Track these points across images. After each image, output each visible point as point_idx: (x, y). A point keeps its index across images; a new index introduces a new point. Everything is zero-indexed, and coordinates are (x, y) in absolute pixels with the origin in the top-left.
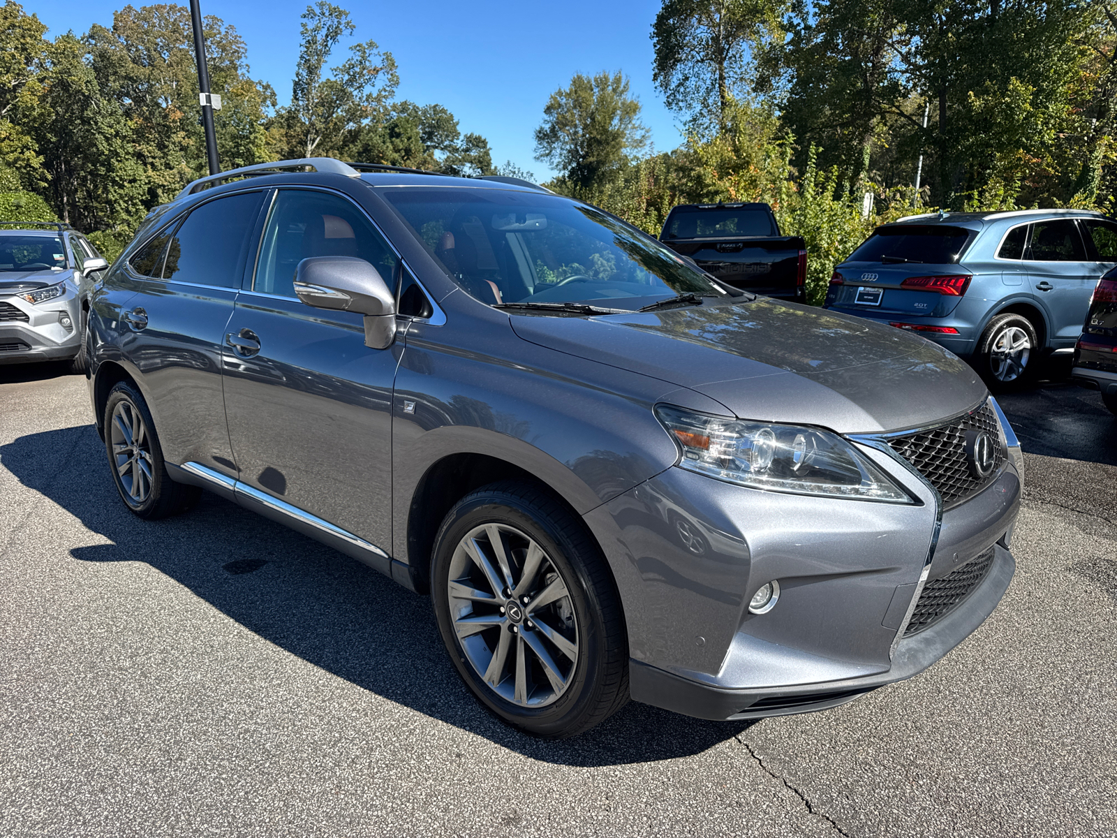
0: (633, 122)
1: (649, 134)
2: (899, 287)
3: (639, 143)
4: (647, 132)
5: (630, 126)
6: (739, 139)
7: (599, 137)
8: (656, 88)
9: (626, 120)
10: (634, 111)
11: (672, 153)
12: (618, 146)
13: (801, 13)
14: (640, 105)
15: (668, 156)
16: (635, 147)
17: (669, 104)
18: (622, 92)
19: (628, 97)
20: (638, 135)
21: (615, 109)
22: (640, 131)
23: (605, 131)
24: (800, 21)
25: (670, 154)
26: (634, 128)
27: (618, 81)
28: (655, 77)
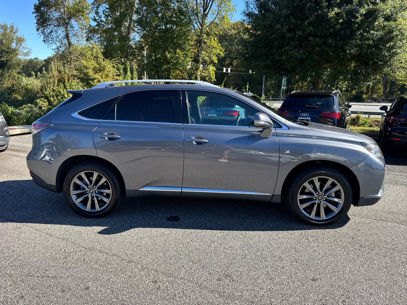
0: (23, 45)
1: (31, 51)
2: (222, 114)
3: (27, 54)
4: (30, 50)
5: (21, 47)
6: (99, 60)
7: (6, 50)
8: (38, 34)
9: (19, 44)
10: (23, 41)
11: (34, 59)
12: (17, 54)
13: (99, 15)
14: (25, 39)
15: (33, 60)
16: (25, 56)
17: (44, 41)
18: (16, 32)
19: (19, 35)
20: (25, 51)
21: (12, 39)
22: (26, 50)
23: (9, 48)
24: (98, 18)
25: (33, 59)
26: (23, 48)
27: (12, 27)
28: (38, 30)
